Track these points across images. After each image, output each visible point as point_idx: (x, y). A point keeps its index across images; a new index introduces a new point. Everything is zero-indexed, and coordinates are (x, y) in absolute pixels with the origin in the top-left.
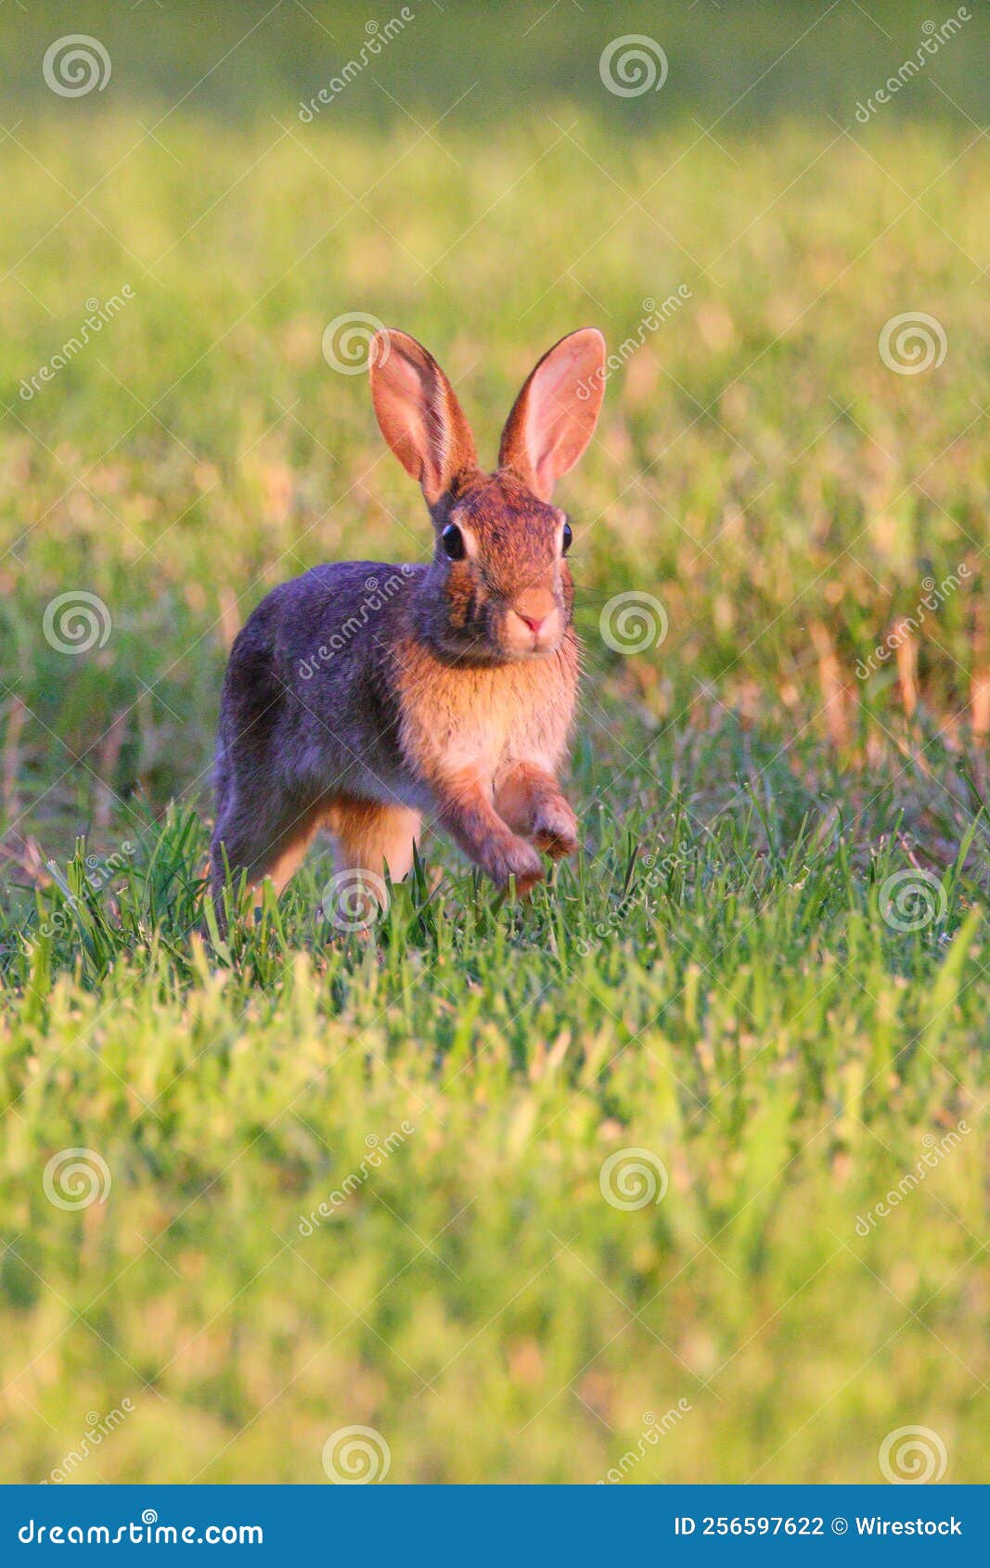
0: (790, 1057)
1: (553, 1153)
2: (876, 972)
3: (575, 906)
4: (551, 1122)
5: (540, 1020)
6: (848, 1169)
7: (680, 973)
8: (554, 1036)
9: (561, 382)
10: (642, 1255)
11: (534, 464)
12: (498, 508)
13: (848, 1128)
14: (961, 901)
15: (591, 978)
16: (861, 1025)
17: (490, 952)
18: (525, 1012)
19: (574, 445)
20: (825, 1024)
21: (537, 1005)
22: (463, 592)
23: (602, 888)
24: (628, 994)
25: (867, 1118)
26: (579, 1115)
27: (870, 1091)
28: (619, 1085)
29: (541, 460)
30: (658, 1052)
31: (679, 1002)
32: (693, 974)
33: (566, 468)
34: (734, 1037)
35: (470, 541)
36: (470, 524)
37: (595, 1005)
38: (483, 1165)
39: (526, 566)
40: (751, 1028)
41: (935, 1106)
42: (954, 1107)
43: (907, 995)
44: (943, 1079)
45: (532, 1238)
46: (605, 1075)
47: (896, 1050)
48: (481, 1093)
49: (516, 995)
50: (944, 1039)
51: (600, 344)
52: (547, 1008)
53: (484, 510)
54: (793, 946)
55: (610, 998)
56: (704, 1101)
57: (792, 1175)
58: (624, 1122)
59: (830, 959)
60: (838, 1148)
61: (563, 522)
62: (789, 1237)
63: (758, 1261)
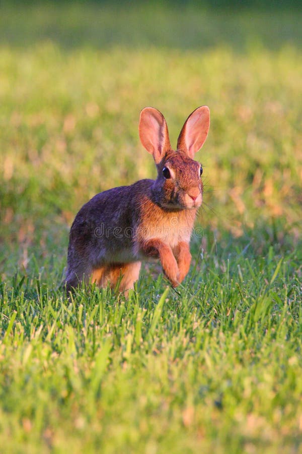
0: (110, 332)
1: (37, 361)
2: (137, 306)
3: (45, 286)
4: (37, 352)
5: (34, 321)
6: (127, 366)
7: (77, 307)
8: (39, 325)
9: (196, 123)
10: (64, 393)
11: (188, 148)
12: (180, 162)
13: (127, 354)
14: (163, 285)
15: (50, 308)
16: (132, 323)
17: (19, 300)
18: (30, 319)
19: (201, 142)
20: (121, 323)
21: (33, 317)
22: (171, 188)
23: (54, 281)
24: (61, 313)
25: (133, 351)
26: (45, 350)
27: (134, 342)
28: (58, 341)
29: (190, 147)
30: (69, 330)
31: (77, 315)
32: (81, 307)
33: (198, 149)
34: (93, 326)
35: (172, 173)
36: (172, 168)
37: (51, 316)
38: (15, 365)
39: (191, 180)
40: (98, 324)
41: (154, 348)
42: (159, 348)
43: (146, 313)
44: (157, 340)
45: (29, 387)
46: (53, 338)
47: (142, 330)
48: (15, 344)
49: (27, 313)
50: (157, 327)
51: (208, 110)
52: (36, 317)
53: (176, 163)
54: (112, 298)
55: (56, 315)
56: (84, 346)
57: (109, 368)
58: (59, 353)
59: (123, 303)
60: (124, 360)
61: (200, 166)
62: (108, 387)
63: (98, 395)
